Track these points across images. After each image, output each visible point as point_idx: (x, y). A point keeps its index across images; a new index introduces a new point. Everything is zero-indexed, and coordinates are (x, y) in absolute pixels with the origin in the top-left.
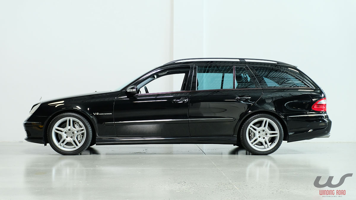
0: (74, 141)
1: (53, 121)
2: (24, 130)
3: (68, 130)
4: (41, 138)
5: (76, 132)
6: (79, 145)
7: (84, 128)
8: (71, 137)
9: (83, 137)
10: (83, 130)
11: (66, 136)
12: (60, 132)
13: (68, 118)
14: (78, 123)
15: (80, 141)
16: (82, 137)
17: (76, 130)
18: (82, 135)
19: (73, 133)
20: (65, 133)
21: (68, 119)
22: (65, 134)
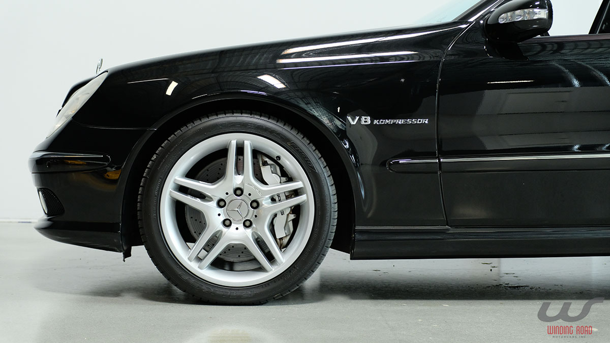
0: (260, 243)
1: (167, 151)
2: (35, 189)
3: (231, 192)
4: (110, 228)
5: (265, 203)
6: (284, 261)
7: (302, 182)
8: (248, 224)
9: (296, 223)
10: (296, 193)
11: (222, 218)
12: (198, 200)
13: (232, 139)
14: (276, 160)
15: (285, 241)
16: (291, 224)
17: (266, 192)
18: (292, 217)
19: (255, 204)
20: (221, 203)
21: (234, 143)
22: (219, 210)
